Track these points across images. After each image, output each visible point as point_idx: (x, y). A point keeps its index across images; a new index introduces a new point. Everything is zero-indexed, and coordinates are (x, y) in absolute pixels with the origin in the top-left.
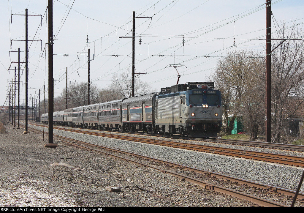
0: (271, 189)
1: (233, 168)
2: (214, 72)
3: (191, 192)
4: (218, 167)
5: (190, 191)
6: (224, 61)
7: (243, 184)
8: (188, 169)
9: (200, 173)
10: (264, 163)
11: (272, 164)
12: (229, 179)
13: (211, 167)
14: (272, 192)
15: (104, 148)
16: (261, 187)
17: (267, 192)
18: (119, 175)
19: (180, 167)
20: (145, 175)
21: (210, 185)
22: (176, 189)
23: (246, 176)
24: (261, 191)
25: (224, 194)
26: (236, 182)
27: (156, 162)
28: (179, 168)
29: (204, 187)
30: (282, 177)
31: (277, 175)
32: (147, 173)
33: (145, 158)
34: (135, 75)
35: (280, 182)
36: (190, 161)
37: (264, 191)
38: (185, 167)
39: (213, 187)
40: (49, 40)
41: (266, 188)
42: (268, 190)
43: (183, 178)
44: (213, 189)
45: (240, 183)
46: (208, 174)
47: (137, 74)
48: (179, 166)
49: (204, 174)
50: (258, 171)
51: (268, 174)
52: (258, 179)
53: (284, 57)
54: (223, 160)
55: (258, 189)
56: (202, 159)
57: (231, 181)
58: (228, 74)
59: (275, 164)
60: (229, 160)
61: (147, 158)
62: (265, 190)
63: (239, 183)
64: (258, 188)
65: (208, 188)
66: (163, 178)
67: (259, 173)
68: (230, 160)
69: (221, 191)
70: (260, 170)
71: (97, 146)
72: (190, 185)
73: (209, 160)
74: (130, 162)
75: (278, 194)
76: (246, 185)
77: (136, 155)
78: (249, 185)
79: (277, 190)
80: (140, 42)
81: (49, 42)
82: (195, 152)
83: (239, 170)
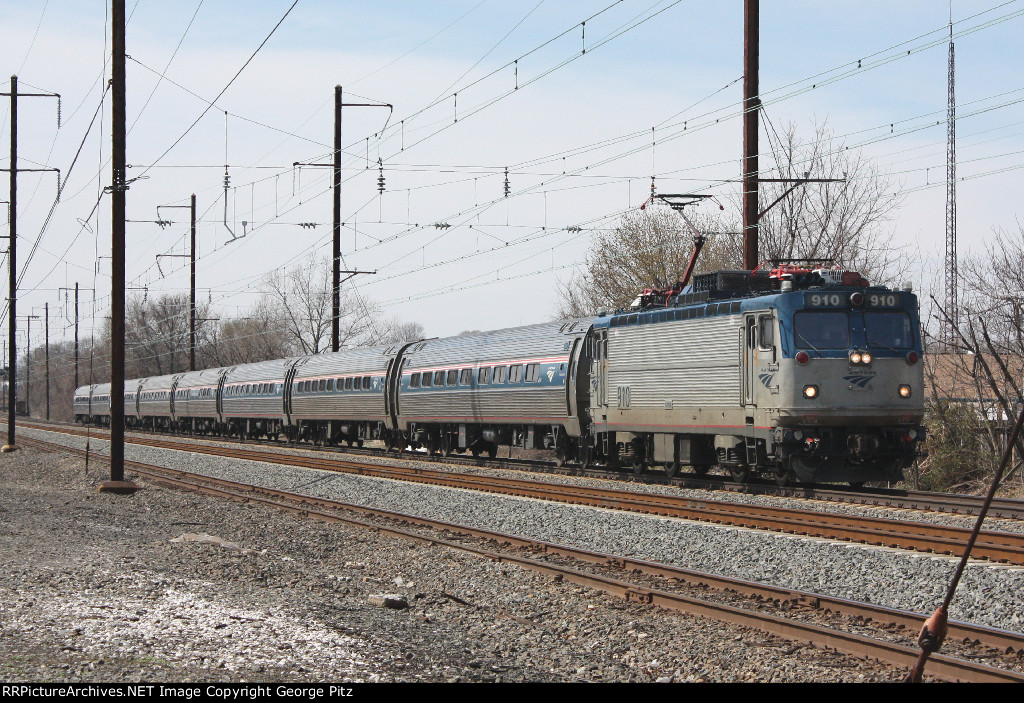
0: (803, 600)
1: (683, 548)
2: (585, 270)
3: (593, 609)
4: (638, 546)
5: (590, 606)
6: (611, 239)
7: (722, 589)
8: (556, 551)
9: (594, 561)
10: (767, 533)
11: (791, 537)
12: (681, 577)
13: (618, 544)
14: (805, 608)
15: (277, 496)
16: (775, 597)
17: (792, 608)
18: (363, 568)
19: (532, 546)
20: (447, 567)
21: (639, 589)
22: (549, 601)
23: (723, 570)
24: (776, 606)
25: (683, 612)
26: (701, 584)
27: (454, 534)
28: (527, 548)
29: (623, 596)
30: (823, 571)
31: (811, 565)
32: (449, 560)
33: (418, 523)
34: (343, 276)
35: (821, 582)
36: (551, 530)
37: (783, 605)
38: (547, 546)
39: (651, 595)
40: (115, 177)
41: (788, 598)
42: (795, 602)
43: (558, 573)
44: (651, 601)
45: (712, 584)
46: (618, 565)
47: (347, 275)
48: (528, 544)
49: (606, 565)
50: (755, 556)
51: (784, 563)
52: (759, 576)
53: (791, 230)
54: (651, 528)
55: (768, 601)
56: (588, 525)
57: (688, 582)
58: (625, 278)
59: (799, 537)
60: (667, 527)
61: (424, 523)
62: (786, 602)
63: (711, 587)
64: (765, 599)
65: (636, 598)
66: (500, 573)
67: (757, 560)
68: (670, 525)
69: (673, 606)
70: (759, 551)
71: (254, 490)
72: (582, 593)
73: (606, 526)
74: (382, 532)
75: (823, 612)
76: (733, 591)
77: (388, 515)
78: (741, 590)
79: (821, 603)
80: (381, 185)
81: (114, 183)
82: (560, 504)
83: (699, 552)
